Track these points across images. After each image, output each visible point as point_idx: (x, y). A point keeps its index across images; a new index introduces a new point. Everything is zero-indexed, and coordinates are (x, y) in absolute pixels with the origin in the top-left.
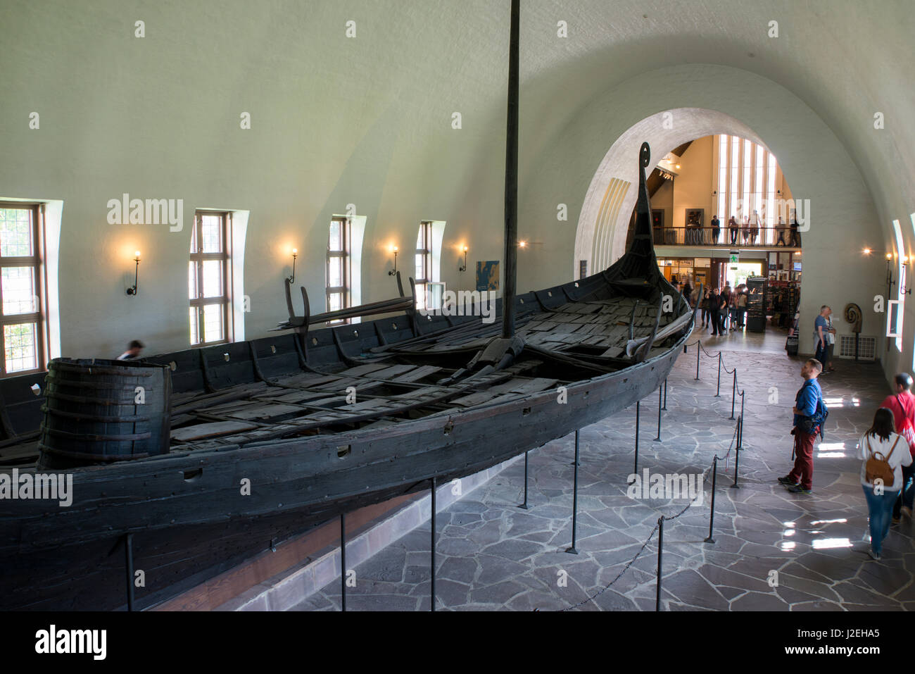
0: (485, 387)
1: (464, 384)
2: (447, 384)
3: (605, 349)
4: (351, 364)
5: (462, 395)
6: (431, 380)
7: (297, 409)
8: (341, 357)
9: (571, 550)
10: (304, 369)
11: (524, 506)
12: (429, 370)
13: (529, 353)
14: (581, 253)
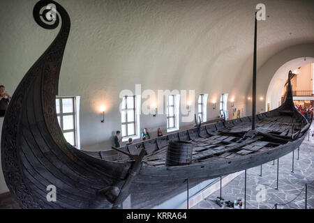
0: (250, 144)
1: (244, 143)
2: (239, 142)
3: (280, 133)
4: (211, 136)
5: (244, 146)
6: (234, 141)
7: (204, 148)
8: (208, 133)
9: (277, 189)
10: (200, 137)
11: (261, 176)
12: (232, 138)
13: (260, 134)
14: (268, 101)
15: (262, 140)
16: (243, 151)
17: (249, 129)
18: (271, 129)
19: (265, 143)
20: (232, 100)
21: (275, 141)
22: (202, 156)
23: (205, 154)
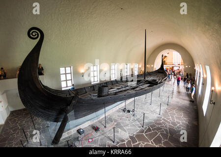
0: (142, 85)
3: (156, 80)
5: (139, 86)
9: (151, 104)
14: (155, 67)
15: (147, 84)
16: (138, 89)
17: (143, 79)
18: (153, 79)
19: (148, 85)
20: (140, 66)
21: (153, 84)
22: (120, 90)
23: (122, 89)
